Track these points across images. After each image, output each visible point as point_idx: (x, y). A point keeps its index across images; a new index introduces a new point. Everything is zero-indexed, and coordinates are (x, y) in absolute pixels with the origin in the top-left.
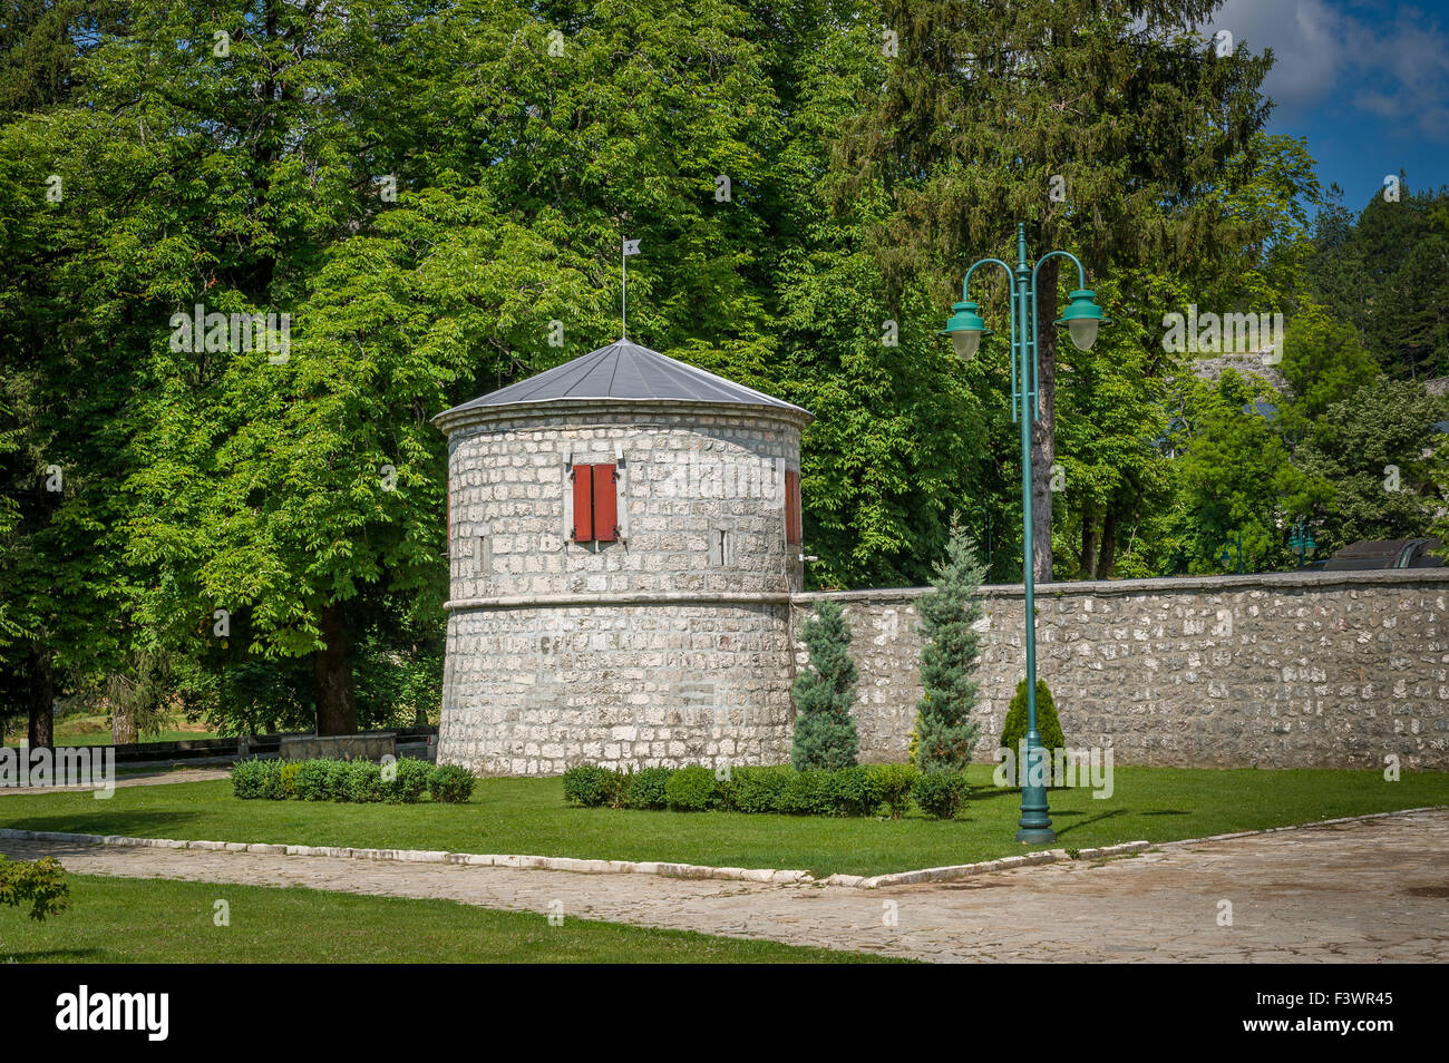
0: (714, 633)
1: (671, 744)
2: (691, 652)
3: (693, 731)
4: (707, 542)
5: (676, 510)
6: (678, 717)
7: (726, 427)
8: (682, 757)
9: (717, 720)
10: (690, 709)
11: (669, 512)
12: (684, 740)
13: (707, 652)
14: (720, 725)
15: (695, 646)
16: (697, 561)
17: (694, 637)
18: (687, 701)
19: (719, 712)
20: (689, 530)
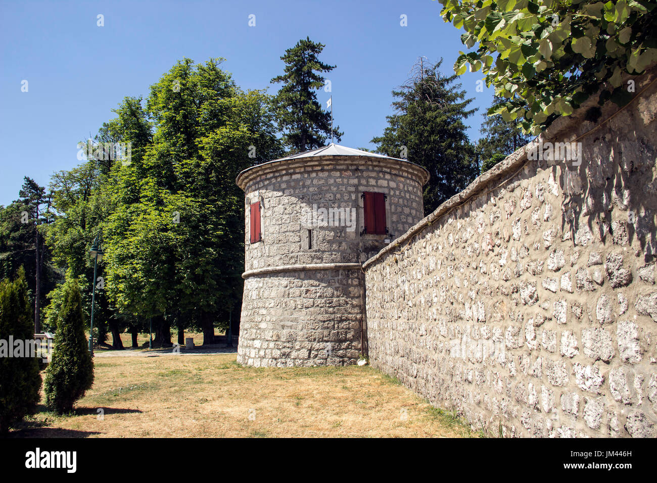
0: (302, 288)
1: (274, 351)
2: (288, 299)
3: (285, 344)
4: (300, 237)
5: (283, 221)
6: (278, 336)
7: (313, 171)
8: (278, 358)
9: (299, 338)
10: (284, 331)
11: (280, 223)
12: (280, 349)
13: (297, 299)
14: (300, 341)
15: (291, 296)
16: (294, 247)
17: (291, 290)
18: (283, 327)
19: (301, 333)
20: (290, 231)
